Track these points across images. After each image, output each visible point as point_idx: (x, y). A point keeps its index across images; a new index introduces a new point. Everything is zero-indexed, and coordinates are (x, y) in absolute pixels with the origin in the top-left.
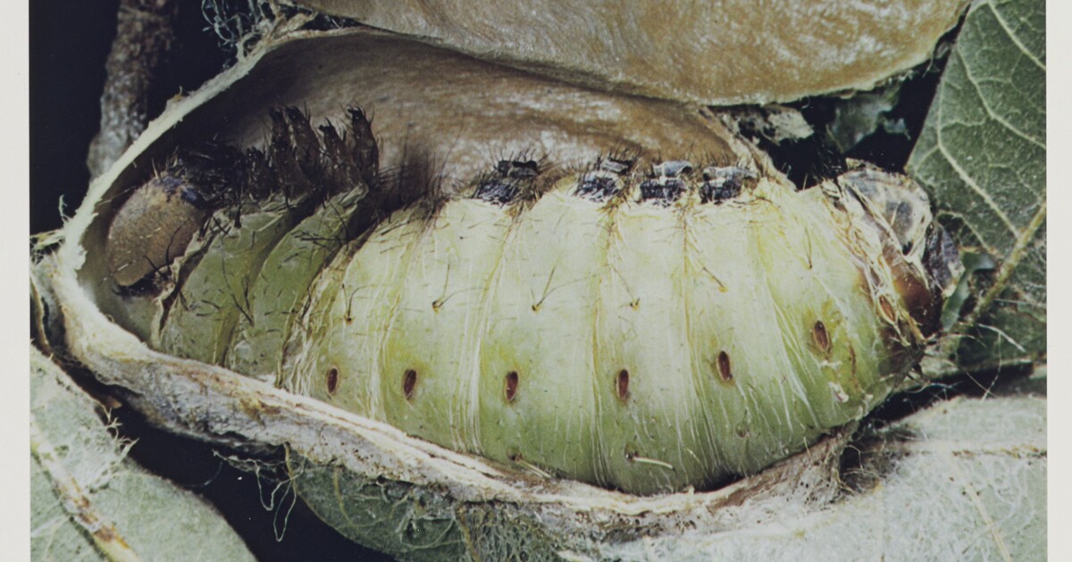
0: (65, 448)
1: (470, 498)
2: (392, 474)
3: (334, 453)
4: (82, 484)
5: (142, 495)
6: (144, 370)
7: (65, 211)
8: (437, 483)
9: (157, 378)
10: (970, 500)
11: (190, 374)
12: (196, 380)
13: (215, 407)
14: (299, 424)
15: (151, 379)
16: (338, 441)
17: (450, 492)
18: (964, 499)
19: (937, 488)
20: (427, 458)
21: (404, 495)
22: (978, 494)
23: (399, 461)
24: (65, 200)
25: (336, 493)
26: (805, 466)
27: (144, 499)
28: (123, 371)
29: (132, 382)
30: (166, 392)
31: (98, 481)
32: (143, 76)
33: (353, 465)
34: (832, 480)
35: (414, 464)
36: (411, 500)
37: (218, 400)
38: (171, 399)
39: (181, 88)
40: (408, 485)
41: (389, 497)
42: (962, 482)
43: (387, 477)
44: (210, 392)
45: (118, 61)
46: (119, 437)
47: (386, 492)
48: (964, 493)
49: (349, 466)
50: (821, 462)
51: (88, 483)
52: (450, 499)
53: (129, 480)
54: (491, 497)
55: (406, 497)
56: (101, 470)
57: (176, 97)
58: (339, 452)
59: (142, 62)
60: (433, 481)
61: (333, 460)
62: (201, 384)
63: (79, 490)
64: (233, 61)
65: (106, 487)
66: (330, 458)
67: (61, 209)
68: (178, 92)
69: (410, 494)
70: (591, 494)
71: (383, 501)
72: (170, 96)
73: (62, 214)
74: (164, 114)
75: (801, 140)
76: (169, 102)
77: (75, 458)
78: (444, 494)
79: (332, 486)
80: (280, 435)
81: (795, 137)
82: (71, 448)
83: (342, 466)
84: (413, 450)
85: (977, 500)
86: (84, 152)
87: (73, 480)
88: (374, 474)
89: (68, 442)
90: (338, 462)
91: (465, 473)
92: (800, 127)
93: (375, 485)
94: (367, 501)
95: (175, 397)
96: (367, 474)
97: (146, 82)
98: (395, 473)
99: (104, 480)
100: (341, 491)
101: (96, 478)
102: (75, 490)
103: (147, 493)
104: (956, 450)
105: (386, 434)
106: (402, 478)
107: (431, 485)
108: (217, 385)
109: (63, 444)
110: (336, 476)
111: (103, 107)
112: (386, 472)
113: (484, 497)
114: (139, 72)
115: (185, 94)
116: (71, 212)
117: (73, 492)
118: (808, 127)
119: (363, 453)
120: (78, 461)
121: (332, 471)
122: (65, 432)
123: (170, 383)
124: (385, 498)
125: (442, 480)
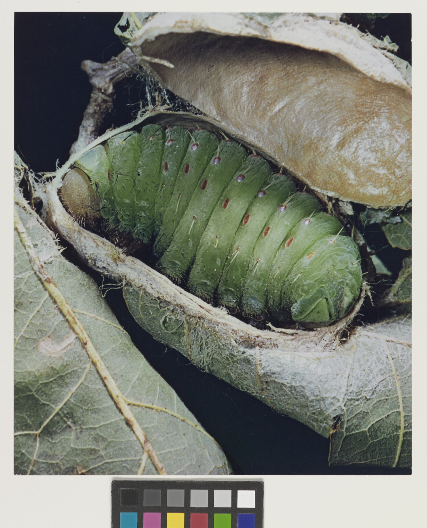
0: (37, 245)
1: (192, 314)
2: (163, 297)
3: (143, 283)
4: (41, 260)
5: (65, 269)
6: (76, 234)
7: (58, 165)
8: (180, 304)
9: (80, 238)
10: (389, 361)
11: (94, 239)
12: (95, 242)
13: (100, 255)
14: (131, 268)
15: (77, 238)
16: (145, 279)
17: (184, 309)
18: (387, 360)
19: (377, 353)
20: (179, 294)
21: (166, 307)
22: (393, 359)
23: (167, 293)
24: (59, 161)
25: (140, 300)
26: (326, 333)
27: (66, 270)
28: (68, 233)
29: (70, 238)
30: (82, 245)
31: (48, 260)
32: (98, 121)
33: (149, 290)
34: (336, 340)
35: (173, 294)
36: (168, 309)
37: (102, 252)
38: (84, 248)
39: (113, 125)
40: (168, 303)
41: (160, 306)
42: (388, 353)
43: (161, 298)
44: (99, 248)
45: (89, 113)
46: (59, 245)
47: (159, 304)
48: (387, 357)
49: (147, 290)
50: (333, 333)
51: (44, 260)
52: (184, 312)
53: (60, 262)
54: (200, 316)
55: (167, 308)
56: (50, 256)
57: (111, 129)
58: (145, 284)
59: (99, 115)
60: (179, 303)
61: (141, 286)
62: (97, 244)
63: (40, 261)
64: (135, 118)
65: (51, 263)
66: (141, 285)
67: (57, 164)
68: (111, 127)
69: (168, 307)
70: (240, 324)
71: (157, 307)
72: (108, 128)
73: (57, 166)
74: (105, 134)
75: (348, 215)
76: (107, 130)
77: (40, 250)
78: (182, 310)
79: (139, 297)
80: (123, 271)
81: (346, 212)
82: (39, 245)
83: (144, 289)
84: (173, 289)
85: (391, 362)
86: (70, 147)
87: (38, 257)
88: (156, 295)
89: (38, 243)
90: (143, 287)
91: (192, 303)
92: (349, 210)
93: (156, 300)
94: (151, 306)
95: (85, 247)
96: (153, 295)
97: (99, 123)
98: (165, 297)
99: (51, 260)
100: (141, 300)
101: (48, 258)
102: (38, 261)
103: (67, 268)
104: (388, 339)
105: (165, 280)
106: (167, 299)
107: (177, 305)
108: (103, 246)
109: (36, 243)
110: (141, 293)
111: (80, 131)
112: (161, 295)
113: (197, 315)
114: (98, 119)
115: (114, 128)
116: (60, 166)
117: (37, 262)
118: (352, 211)
119: (154, 286)
120: (41, 251)
121: (140, 290)
122: (37, 239)
123: (85, 241)
124: (158, 306)
125: (182, 304)
